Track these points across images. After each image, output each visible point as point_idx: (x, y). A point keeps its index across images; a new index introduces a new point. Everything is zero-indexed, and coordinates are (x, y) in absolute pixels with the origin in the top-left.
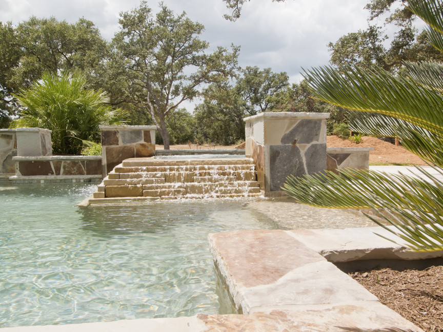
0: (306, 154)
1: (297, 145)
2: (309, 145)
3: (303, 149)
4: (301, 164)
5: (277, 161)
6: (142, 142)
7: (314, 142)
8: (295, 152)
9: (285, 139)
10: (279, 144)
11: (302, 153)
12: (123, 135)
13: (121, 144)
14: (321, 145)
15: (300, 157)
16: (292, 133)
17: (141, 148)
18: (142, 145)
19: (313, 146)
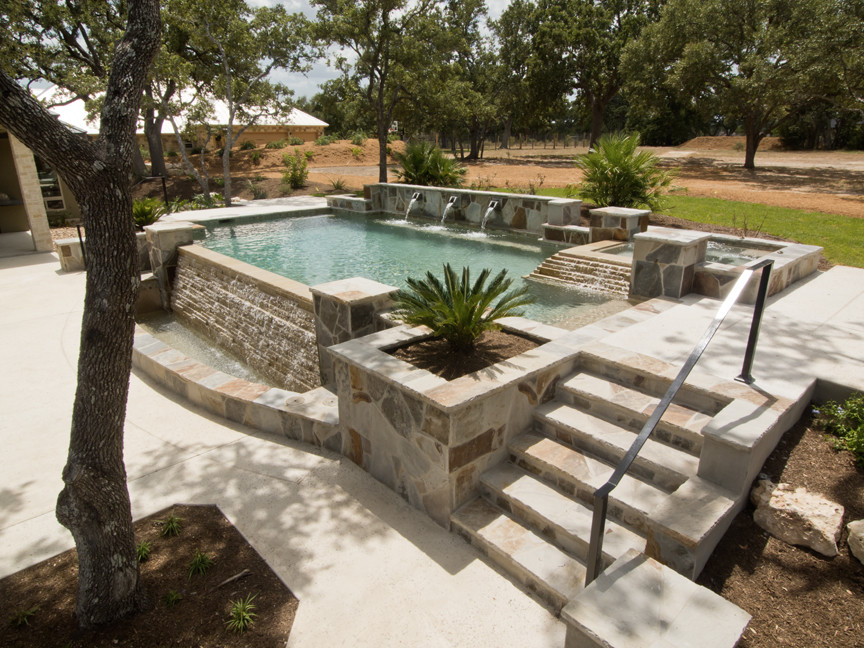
0: (664, 272)
1: (659, 264)
2: (667, 265)
3: (663, 268)
4: (659, 279)
5: (641, 273)
6: (619, 227)
7: (673, 264)
8: (655, 268)
9: (649, 257)
10: (644, 260)
11: (661, 271)
12: (606, 220)
13: (603, 227)
14: (678, 267)
15: (659, 274)
16: (656, 254)
17: (617, 233)
18: (619, 230)
19: (671, 266)
